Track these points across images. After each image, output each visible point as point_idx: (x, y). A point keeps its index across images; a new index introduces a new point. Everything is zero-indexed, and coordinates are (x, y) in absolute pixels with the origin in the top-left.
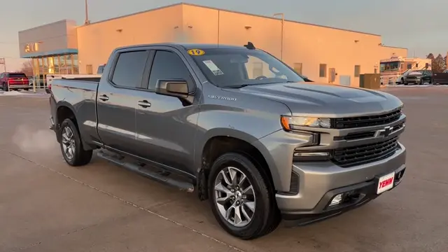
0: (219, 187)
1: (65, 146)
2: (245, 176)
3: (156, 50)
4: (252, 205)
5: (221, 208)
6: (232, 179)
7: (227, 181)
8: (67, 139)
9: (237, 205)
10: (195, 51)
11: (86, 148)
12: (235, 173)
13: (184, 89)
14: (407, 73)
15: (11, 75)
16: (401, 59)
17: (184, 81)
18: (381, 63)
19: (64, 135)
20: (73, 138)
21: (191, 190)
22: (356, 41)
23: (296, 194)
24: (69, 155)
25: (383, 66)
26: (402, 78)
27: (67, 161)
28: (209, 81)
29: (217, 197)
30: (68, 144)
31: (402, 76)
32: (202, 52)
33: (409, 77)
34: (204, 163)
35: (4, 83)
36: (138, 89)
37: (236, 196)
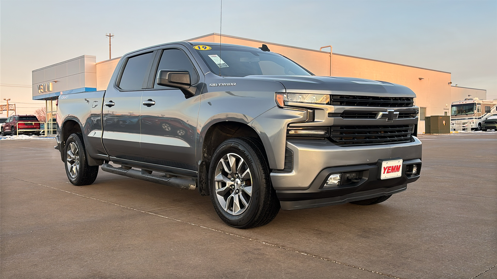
0: (219, 177)
1: (69, 164)
2: (242, 160)
3: (164, 50)
4: (249, 190)
5: (220, 198)
6: (231, 166)
7: (226, 169)
8: (72, 156)
9: (236, 193)
10: (201, 46)
11: (91, 163)
12: (234, 159)
13: (186, 80)
14: (485, 117)
15: (21, 118)
16: (476, 100)
17: (186, 72)
18: (452, 106)
19: (69, 152)
20: (78, 154)
21: (193, 187)
22: (420, 79)
23: (290, 172)
24: (73, 174)
25: (455, 109)
26: (480, 124)
27: (71, 181)
28: (212, 71)
29: (217, 188)
30: (72, 162)
31: (479, 121)
32: (208, 48)
33: (487, 122)
34: (205, 155)
35: (13, 127)
36: (143, 90)
37: (236, 184)
